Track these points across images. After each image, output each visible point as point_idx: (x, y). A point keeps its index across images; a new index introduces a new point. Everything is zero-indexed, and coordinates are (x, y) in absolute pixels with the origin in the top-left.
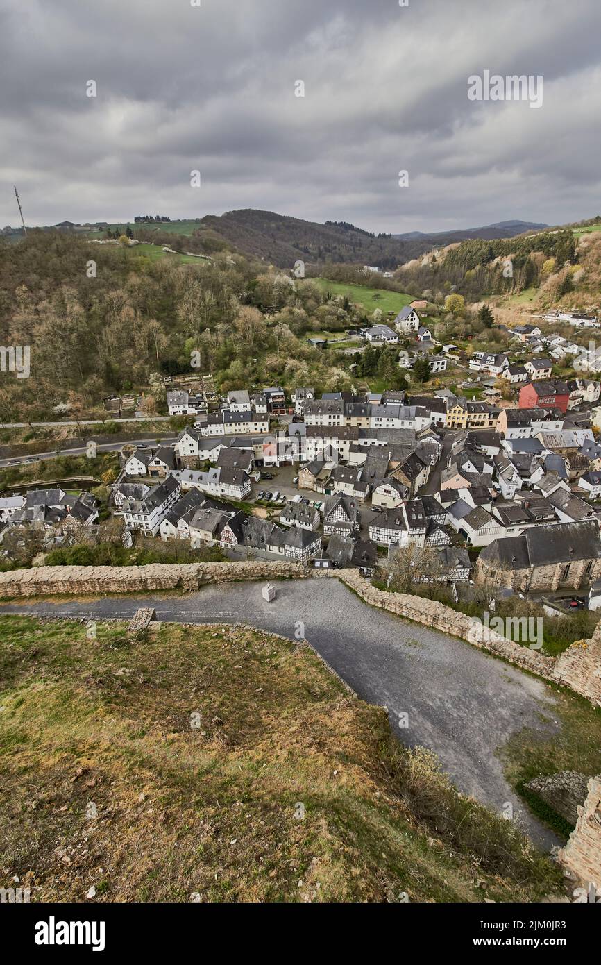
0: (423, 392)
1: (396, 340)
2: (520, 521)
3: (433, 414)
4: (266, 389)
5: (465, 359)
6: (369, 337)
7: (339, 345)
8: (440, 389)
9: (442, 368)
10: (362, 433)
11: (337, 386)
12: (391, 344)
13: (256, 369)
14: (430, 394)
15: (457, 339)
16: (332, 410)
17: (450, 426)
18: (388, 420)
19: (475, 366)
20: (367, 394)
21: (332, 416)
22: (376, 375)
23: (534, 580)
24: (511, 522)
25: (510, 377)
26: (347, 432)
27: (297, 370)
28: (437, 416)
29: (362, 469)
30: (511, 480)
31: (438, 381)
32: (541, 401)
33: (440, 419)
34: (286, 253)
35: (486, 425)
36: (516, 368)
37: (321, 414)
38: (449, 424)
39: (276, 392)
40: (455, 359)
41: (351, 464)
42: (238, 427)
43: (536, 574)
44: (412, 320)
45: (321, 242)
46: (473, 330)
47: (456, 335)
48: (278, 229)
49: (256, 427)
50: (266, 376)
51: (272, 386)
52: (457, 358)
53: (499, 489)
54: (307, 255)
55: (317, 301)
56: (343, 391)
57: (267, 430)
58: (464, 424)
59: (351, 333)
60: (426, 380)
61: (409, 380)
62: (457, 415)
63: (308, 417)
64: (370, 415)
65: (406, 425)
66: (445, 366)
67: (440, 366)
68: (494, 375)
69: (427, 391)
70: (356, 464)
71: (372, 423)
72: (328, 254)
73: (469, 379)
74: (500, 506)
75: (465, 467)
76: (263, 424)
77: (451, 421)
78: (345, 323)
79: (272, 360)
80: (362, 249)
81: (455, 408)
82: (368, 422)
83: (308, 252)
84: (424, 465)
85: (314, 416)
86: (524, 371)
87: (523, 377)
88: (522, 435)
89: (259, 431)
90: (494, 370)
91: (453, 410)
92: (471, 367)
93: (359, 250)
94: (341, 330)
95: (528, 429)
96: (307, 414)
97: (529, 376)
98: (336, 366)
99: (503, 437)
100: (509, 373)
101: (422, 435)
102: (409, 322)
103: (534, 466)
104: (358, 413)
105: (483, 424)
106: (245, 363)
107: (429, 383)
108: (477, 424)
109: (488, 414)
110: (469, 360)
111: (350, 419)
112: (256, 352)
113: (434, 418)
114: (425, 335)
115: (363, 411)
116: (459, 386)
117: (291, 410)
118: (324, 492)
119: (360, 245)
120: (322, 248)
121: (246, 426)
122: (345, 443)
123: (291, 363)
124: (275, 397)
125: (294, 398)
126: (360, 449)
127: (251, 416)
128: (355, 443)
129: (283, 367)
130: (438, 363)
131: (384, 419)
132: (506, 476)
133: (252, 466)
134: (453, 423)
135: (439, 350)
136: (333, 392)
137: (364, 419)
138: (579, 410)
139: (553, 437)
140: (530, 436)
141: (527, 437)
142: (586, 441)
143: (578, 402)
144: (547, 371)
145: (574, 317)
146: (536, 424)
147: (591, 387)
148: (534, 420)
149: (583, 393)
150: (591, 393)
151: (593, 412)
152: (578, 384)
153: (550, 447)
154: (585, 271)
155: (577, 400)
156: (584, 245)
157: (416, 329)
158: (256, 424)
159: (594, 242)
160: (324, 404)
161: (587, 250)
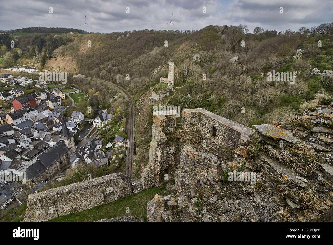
2: (36, 155)
23: (51, 172)
24: (32, 157)
25: (4, 98)
30: (25, 141)
32: (24, 105)
35: (2, 122)
36: (6, 94)
43: (50, 170)
53: (22, 147)
74: (25, 154)
86: (10, 94)
87: (11, 97)
88: (22, 121)
95: (24, 118)
97: (14, 96)
99: (13, 125)
103: (32, 131)
109: (0, 118)
132: (22, 140)
138: (42, 104)
139: (35, 117)
140: (26, 120)
141: (24, 120)
142: (49, 114)
143: (40, 101)
144: (22, 92)
145: (25, 68)
146: (26, 115)
147: (42, 94)
148: (24, 113)
149: (40, 97)
150: (43, 97)
151: (47, 103)
152: (37, 94)
153: (36, 121)
154: (22, 50)
155: (39, 100)
156: (16, 40)
159: (20, 39)
161: (19, 42)
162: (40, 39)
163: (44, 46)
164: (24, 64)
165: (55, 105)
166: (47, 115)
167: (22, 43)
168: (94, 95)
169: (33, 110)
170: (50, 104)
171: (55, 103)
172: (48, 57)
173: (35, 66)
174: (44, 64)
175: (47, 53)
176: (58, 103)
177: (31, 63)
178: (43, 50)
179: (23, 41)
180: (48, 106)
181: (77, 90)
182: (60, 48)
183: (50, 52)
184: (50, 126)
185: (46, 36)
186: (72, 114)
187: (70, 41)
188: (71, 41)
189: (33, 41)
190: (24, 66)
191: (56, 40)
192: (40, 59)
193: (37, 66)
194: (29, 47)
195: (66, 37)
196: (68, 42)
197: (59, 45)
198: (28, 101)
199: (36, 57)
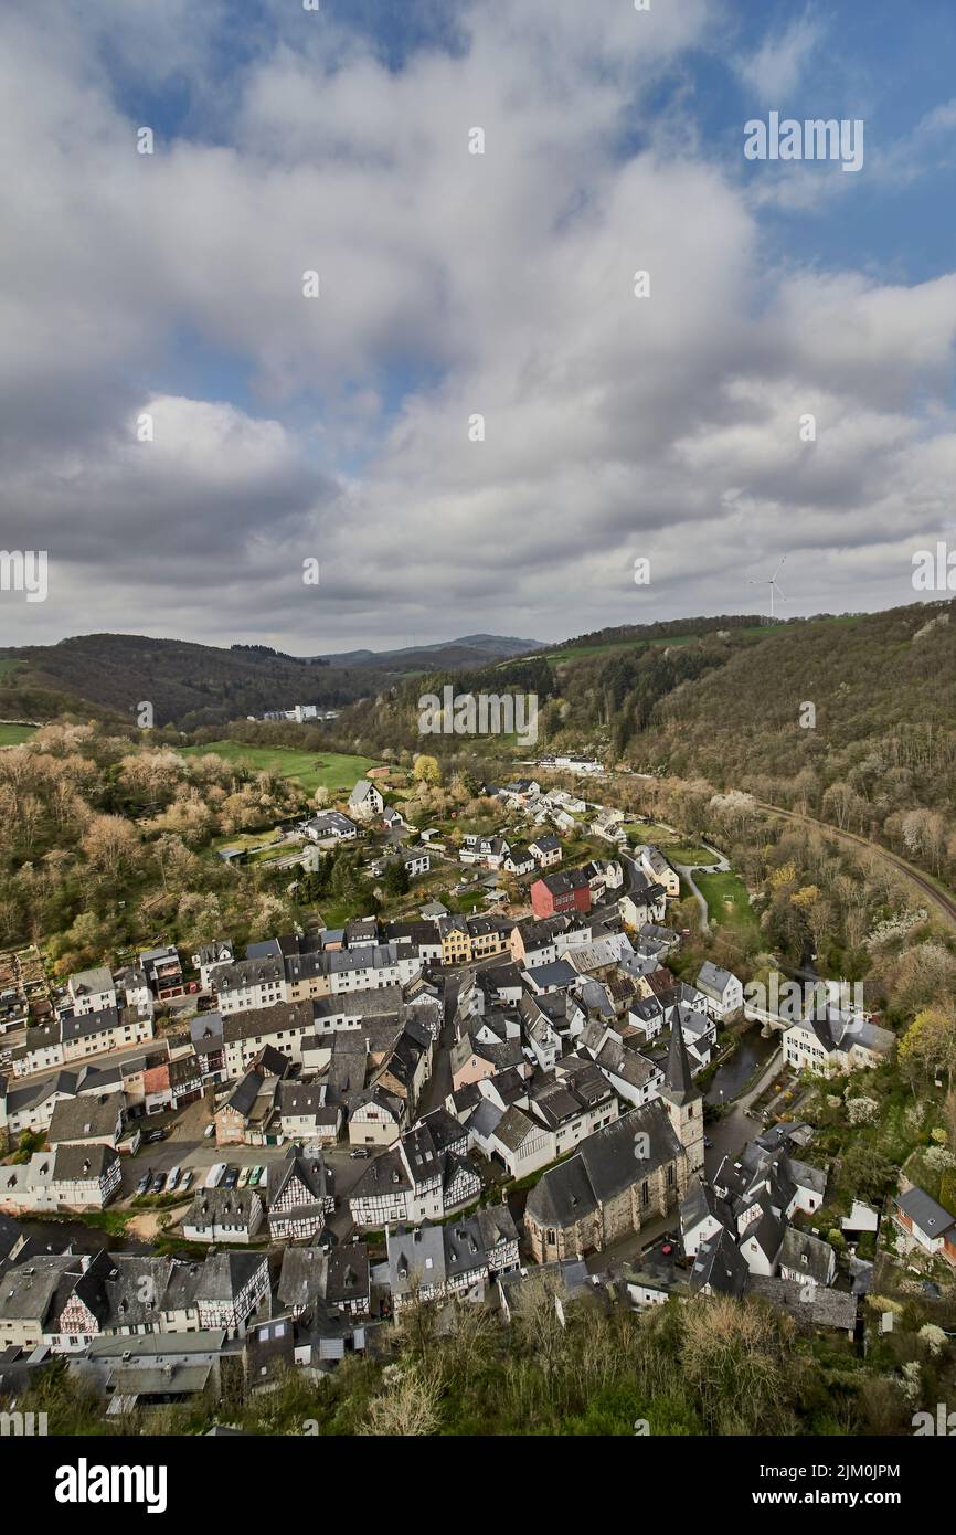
0: (404, 911)
1: (354, 833)
2: (571, 1115)
3: (423, 948)
4: (146, 953)
5: (453, 849)
6: (314, 833)
7: (268, 855)
8: (426, 903)
9: (425, 867)
10: (320, 1008)
11: (271, 928)
12: (347, 841)
13: (124, 919)
14: (414, 913)
15: (438, 819)
16: (266, 976)
17: (450, 962)
18: (358, 973)
19: (468, 857)
20: (320, 930)
21: (267, 985)
22: (331, 896)
23: (608, 1224)
24: (559, 1121)
25: (514, 869)
26: (295, 1012)
27: (199, 911)
28: (428, 950)
29: (325, 1079)
30: (545, 1041)
31: (422, 890)
32: (559, 902)
33: (435, 954)
34: (171, 696)
35: (499, 950)
36: (519, 855)
37: (247, 986)
38: (448, 958)
39: (163, 958)
40: (439, 851)
41: (306, 1071)
42: (91, 1043)
43: (608, 1214)
44: (372, 799)
45: (227, 675)
46: (456, 803)
47: (434, 813)
48: (157, 660)
49: (128, 1034)
50: (143, 930)
51: (159, 944)
52: (442, 847)
53: (534, 1058)
54: (207, 695)
55: (226, 787)
56: (281, 934)
57: (151, 1035)
58: (469, 954)
59: (284, 831)
60: (405, 891)
61: (380, 897)
62: (456, 944)
63: (225, 995)
64: (329, 971)
65: (387, 976)
66: (428, 865)
67: (422, 865)
68: (494, 867)
69: (410, 909)
70: (315, 1071)
71: (334, 984)
72: (240, 691)
73: (464, 880)
74: (540, 1098)
75: (480, 1036)
76: (141, 1026)
77: (450, 954)
78: (273, 815)
79: (153, 901)
81: (452, 934)
82: (327, 982)
83: (208, 691)
84: (422, 1048)
85: (235, 992)
86: (529, 856)
87: (530, 865)
88: (546, 958)
89: (134, 1040)
90: (494, 861)
91: (449, 937)
92: (463, 859)
94: (269, 828)
95: (552, 948)
96: (222, 991)
97: (537, 862)
98: (266, 891)
99: (523, 968)
100: (512, 864)
101: (412, 991)
102: (369, 802)
103: (570, 1008)
104: (309, 972)
105: (493, 949)
106: (102, 915)
107: (411, 896)
108: (486, 951)
109: (497, 934)
110: (458, 849)
111: (297, 984)
112: (123, 890)
113: (425, 954)
114: (394, 818)
115: (317, 966)
116: (452, 893)
117: (193, 986)
118: (265, 1142)
120: (229, 684)
121: (108, 1038)
122: (293, 1033)
123: (188, 899)
124: (160, 968)
125: (196, 961)
126: (319, 1042)
127: (120, 1015)
128: (310, 1031)
129: (175, 910)
130: (418, 862)
131: (352, 973)
132: (538, 1034)
133: (123, 1122)
134: (453, 956)
135: (416, 840)
136: (265, 938)
137: (320, 979)
138: (604, 902)
139: (583, 954)
140: (557, 958)
141: (553, 960)
142: (624, 952)
143: (601, 891)
144: (556, 852)
145: (572, 761)
146: (559, 939)
147: (610, 869)
148: (557, 933)
149: (604, 878)
150: (612, 878)
151: (621, 904)
152: (595, 866)
153: (584, 970)
154: (571, 704)
155: (599, 890)
156: (562, 674)
157: (381, 810)
158: (127, 1029)
159: (572, 670)
160: (251, 967)
161: (567, 680)
162: (622, 667)
163: (633, 688)
164: (570, 746)
165: (645, 915)
166: (618, 956)
167: (573, 682)
168: (794, 898)
169: (579, 927)
170: (632, 913)
171: (644, 909)
172: (638, 723)
174: (625, 746)
175: (636, 711)
176: (654, 908)
177: (588, 743)
178: (628, 699)
179: (579, 676)
180: (623, 916)
181: (721, 858)
182: (680, 689)
183: (647, 708)
184: (621, 1003)
185: (640, 652)
186: (701, 975)
187: (713, 666)
188: (719, 662)
189: (604, 674)
190: (569, 751)
191: (669, 663)
192: (616, 729)
193: (605, 753)
194: (590, 693)
195: (700, 649)
196: (707, 669)
197: (677, 681)
198: (572, 890)
199: (603, 723)
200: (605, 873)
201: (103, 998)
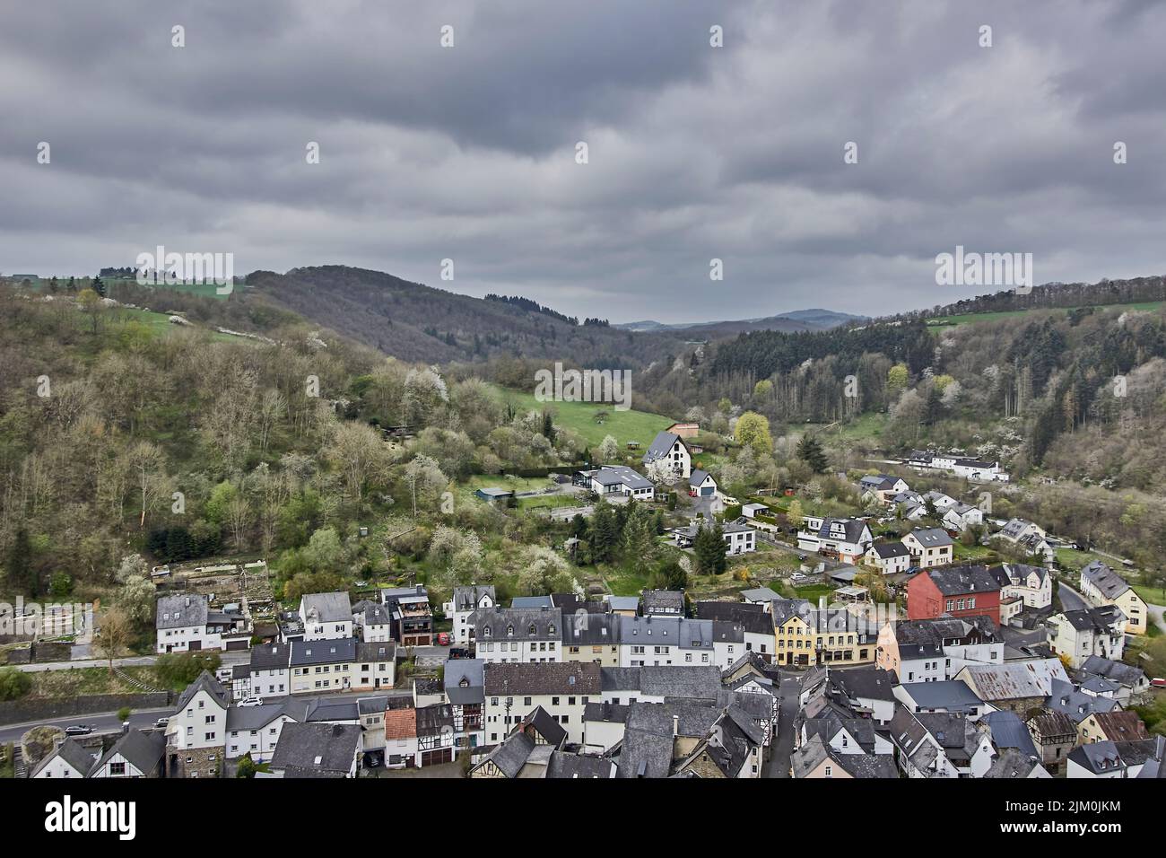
0: (720, 592)
1: (651, 494)
3: (749, 637)
4: (387, 590)
5: (789, 531)
6: (599, 488)
7: (540, 504)
8: (751, 587)
9: (749, 546)
10: (607, 679)
11: (544, 582)
12: (642, 500)
13: (366, 548)
14: (733, 596)
15: (766, 494)
16: (536, 634)
17: (784, 663)
18: (657, 650)
19: (809, 544)
20: (605, 598)
21: (538, 643)
22: (620, 560)
25: (879, 562)
26: (576, 676)
27: (456, 551)
28: (756, 640)
29: (616, 759)
31: (744, 570)
32: (952, 605)
33: (763, 648)
34: (412, 343)
36: (887, 548)
37: (514, 640)
38: (781, 657)
39: (410, 597)
40: (768, 530)
41: (589, 750)
42: (322, 677)
44: (676, 457)
45: (480, 327)
46: (792, 478)
47: (762, 485)
48: (397, 301)
49: (365, 674)
50: (386, 565)
51: (401, 584)
52: (773, 528)
54: (454, 348)
55: (491, 418)
56: (557, 591)
57: (391, 682)
58: (812, 656)
59: (561, 481)
60: (721, 569)
61: (688, 570)
62: (795, 637)
63: (485, 647)
64: (619, 641)
65: (697, 658)
66: (753, 542)
67: (744, 542)
68: (848, 560)
69: (728, 591)
70: (600, 751)
71: (626, 657)
72: (493, 347)
73: (803, 568)
75: (836, 742)
76: (382, 668)
77: (785, 650)
78: (547, 460)
79: (399, 532)
80: (557, 342)
81: (790, 623)
82: (615, 656)
83: (455, 344)
84: (751, 742)
85: (497, 645)
86: (904, 551)
87: (904, 562)
88: (931, 674)
89: (371, 684)
90: (848, 551)
91: (786, 626)
92: (802, 545)
93: (552, 344)
94: (542, 474)
95: (941, 662)
96: (482, 640)
97: (915, 561)
98: (537, 543)
99: (896, 682)
100: (877, 556)
101: (735, 677)
102: (672, 461)
103: (970, 738)
104: (592, 636)
105: (848, 656)
106: (342, 536)
107: (727, 577)
108: (838, 657)
109: (856, 636)
110: (795, 532)
111: (576, 650)
112: (367, 514)
113: (749, 646)
114: (705, 484)
115: (604, 631)
116: (786, 582)
117: (443, 636)
119: (554, 335)
120: (481, 337)
121: (341, 674)
122: (572, 701)
123: (444, 535)
124: (407, 607)
125: (450, 609)
126: (608, 714)
127: (355, 649)
128: (595, 701)
129: (426, 546)
130: (740, 537)
131: (649, 649)
132: (922, 761)
133: (359, 766)
134: (790, 655)
135: (734, 514)
136: (535, 593)
137: (607, 649)
138: (1020, 624)
139: (992, 677)
140: (947, 676)
141: (941, 678)
142: (1056, 684)
143: (1016, 608)
144: (944, 551)
145: (959, 463)
146: (953, 650)
147: (1033, 577)
148: (948, 643)
149: (1021, 591)
150: (1037, 593)
151: (1050, 625)
152: (1009, 573)
153: (992, 698)
154: (961, 384)
155: (1013, 605)
156: (949, 343)
157: (687, 474)
158: (365, 668)
159: (964, 338)
160: (519, 618)
161: (956, 352)
162: (1047, 334)
163: (1061, 366)
164: (956, 443)
165: (1090, 646)
166: (1046, 689)
167: (967, 354)
169: (988, 640)
170: (1069, 640)
171: (1088, 636)
172: (1071, 415)
173: (1002, 454)
174: (1044, 450)
175: (1068, 396)
176: (1105, 638)
177: (984, 442)
178: (1054, 381)
179: (976, 347)
180: (1052, 644)
183: (1086, 394)
184: (1053, 748)
185: (1076, 320)
189: (1016, 343)
190: (954, 450)
191: (1124, 333)
192: (1031, 424)
193: (1011, 457)
194: (993, 371)
197: (1138, 359)
198: (972, 593)
199: (1012, 414)
200: (1023, 583)
201: (338, 629)
